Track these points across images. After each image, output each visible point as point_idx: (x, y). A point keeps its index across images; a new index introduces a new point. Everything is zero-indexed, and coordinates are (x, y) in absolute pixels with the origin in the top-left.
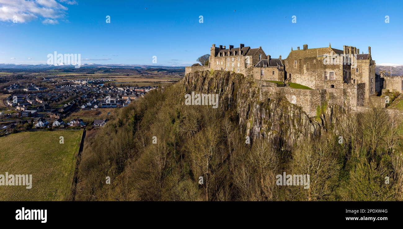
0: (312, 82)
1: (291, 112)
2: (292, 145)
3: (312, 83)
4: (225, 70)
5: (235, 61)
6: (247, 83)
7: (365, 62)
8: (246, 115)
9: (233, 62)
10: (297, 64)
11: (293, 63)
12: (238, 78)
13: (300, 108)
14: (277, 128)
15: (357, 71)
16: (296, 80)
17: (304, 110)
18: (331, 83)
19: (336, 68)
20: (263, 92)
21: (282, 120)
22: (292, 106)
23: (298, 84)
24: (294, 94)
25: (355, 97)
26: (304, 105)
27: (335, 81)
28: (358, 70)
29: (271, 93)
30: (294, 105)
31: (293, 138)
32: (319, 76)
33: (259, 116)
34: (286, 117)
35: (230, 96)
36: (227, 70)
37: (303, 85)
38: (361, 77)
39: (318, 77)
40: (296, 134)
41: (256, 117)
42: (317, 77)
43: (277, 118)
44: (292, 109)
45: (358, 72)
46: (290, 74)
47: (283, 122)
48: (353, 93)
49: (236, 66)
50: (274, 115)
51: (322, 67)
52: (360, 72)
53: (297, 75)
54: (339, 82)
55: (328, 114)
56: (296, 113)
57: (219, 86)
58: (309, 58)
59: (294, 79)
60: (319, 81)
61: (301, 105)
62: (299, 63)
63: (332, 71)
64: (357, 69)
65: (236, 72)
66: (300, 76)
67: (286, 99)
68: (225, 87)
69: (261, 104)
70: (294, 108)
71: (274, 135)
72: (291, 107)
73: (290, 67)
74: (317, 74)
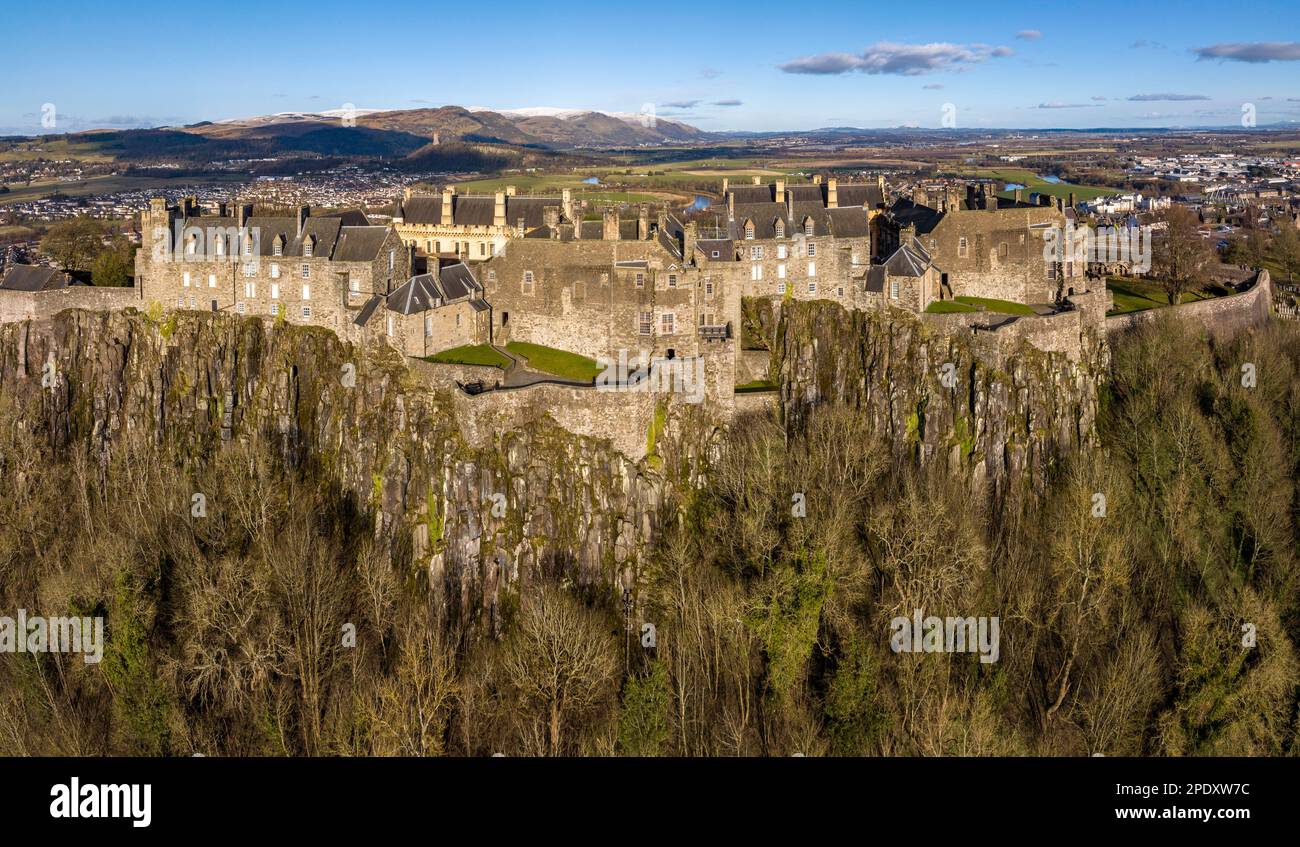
0: (596, 339)
1: (581, 462)
2: (598, 565)
3: (597, 344)
4: (232, 311)
5: (289, 278)
6: (381, 374)
7: (732, 269)
8: (400, 499)
9: (274, 280)
10: (533, 283)
11: (518, 278)
12: (313, 347)
13: (607, 444)
14: (544, 525)
15: (710, 291)
16: (529, 332)
17: (616, 446)
18: (666, 346)
19: (681, 302)
20: (479, 414)
21: (553, 495)
22: (582, 443)
23: (537, 346)
24: (588, 406)
25: (729, 373)
26: (618, 431)
27: (677, 338)
28: (713, 288)
29: (503, 412)
30: (586, 438)
31: (596, 541)
32: (624, 324)
33: (474, 500)
34: (564, 482)
35: (288, 422)
36: (243, 310)
37: (560, 349)
38: (721, 308)
39: (616, 327)
40: (606, 528)
41: (466, 506)
42: (612, 324)
43: (540, 493)
44: (583, 452)
45: (713, 293)
46: (505, 316)
47: (557, 500)
48: (724, 365)
49: (291, 298)
50: (527, 486)
51: (631, 299)
52: (718, 293)
53: (534, 316)
54: (686, 339)
55: (673, 438)
56: (596, 463)
57: (213, 379)
58: (584, 267)
59: (520, 328)
60: (620, 337)
61: (609, 433)
62: (541, 281)
63: (667, 312)
64: (709, 286)
65: (291, 321)
66: (547, 322)
67: (554, 420)
68: (250, 385)
69: (478, 456)
70: (587, 449)
71: (540, 552)
72: (578, 449)
73: (504, 288)
74: (615, 319)
